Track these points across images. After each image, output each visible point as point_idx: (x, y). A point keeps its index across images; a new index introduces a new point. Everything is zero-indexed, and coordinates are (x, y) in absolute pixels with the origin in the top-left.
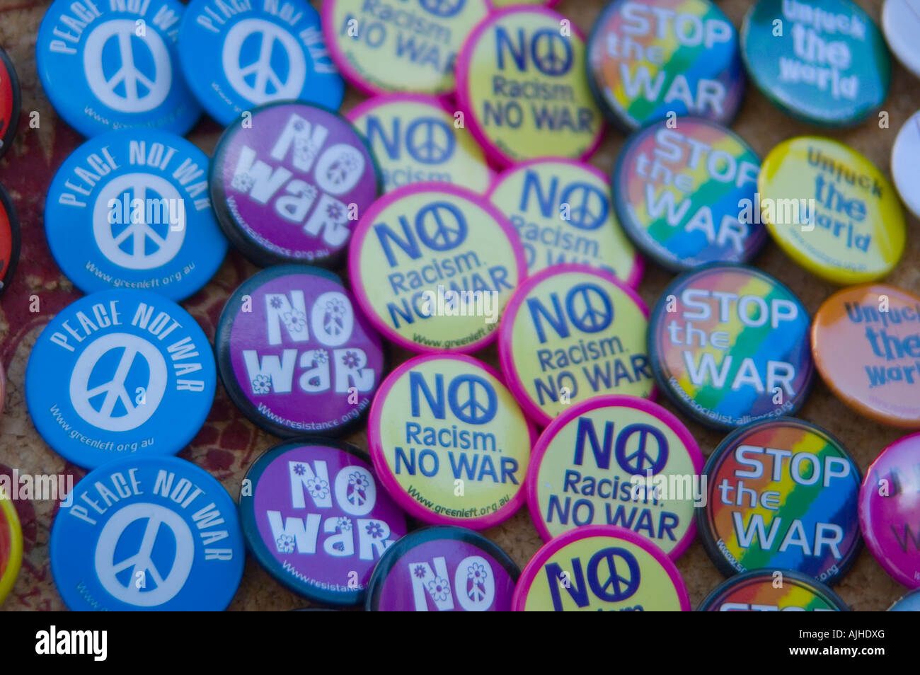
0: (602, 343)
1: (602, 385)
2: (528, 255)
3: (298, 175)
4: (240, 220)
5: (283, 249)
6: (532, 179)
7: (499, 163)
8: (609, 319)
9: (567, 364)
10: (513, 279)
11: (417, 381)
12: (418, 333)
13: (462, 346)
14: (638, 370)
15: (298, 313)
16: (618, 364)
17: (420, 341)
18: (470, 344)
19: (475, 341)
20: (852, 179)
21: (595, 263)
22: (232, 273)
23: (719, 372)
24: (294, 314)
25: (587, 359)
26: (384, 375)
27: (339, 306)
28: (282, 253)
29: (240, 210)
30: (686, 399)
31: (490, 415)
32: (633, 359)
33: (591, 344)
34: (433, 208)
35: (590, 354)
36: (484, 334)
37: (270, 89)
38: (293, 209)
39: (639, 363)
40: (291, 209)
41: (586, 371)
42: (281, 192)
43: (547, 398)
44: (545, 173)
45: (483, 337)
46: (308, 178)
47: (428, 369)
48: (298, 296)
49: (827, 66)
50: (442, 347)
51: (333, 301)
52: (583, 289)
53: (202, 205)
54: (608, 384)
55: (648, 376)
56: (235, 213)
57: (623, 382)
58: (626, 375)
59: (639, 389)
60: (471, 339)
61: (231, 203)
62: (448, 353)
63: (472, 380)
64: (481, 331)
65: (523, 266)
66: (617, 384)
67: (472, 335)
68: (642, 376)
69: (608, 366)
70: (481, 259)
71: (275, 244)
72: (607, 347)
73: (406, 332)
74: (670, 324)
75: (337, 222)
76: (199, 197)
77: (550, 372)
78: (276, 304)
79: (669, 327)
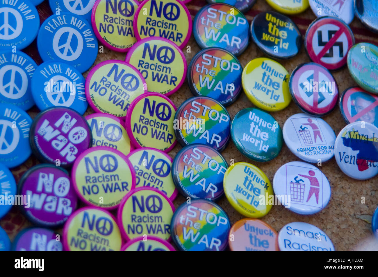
0: (155, 217)
1: (152, 232)
2: (137, 180)
3: (62, 134)
4: (38, 145)
5: (51, 158)
6: (145, 154)
7: (135, 146)
8: (160, 209)
9: (141, 222)
10: (129, 187)
11: (86, 215)
12: (91, 199)
13: (105, 207)
14: (166, 230)
15: (50, 182)
16: (159, 226)
17: (91, 201)
18: (108, 207)
19: (110, 206)
20: (258, 181)
21: (160, 189)
22: (31, 162)
23: (194, 237)
24: (49, 182)
25: (148, 221)
26: (75, 211)
27: (65, 182)
28: (50, 160)
29: (39, 141)
30: (180, 244)
31: (109, 233)
32: (165, 226)
33: (152, 217)
34: (108, 156)
35: (150, 220)
36: (114, 204)
37: (61, 101)
38: (58, 145)
39: (167, 227)
40: (57, 145)
41: (147, 226)
42: (55, 138)
43: (131, 232)
44: (151, 153)
45: (114, 206)
46: (66, 135)
47: (91, 212)
48: (52, 176)
49: (259, 139)
50: (98, 205)
51: (63, 180)
52: (153, 197)
53: (26, 136)
54: (154, 232)
55: (169, 233)
56: (37, 141)
57: (160, 233)
58: (161, 230)
59: (164, 236)
60: (110, 205)
61: (36, 138)
62: (100, 208)
63: (106, 220)
64: (113, 203)
65: (134, 184)
66: (157, 233)
67: (110, 203)
68: (167, 232)
69: (155, 226)
70: (120, 178)
71: (48, 156)
72: (157, 219)
73: (87, 197)
74: (181, 216)
75: (72, 153)
76: (26, 133)
77: (134, 223)
78: (43, 177)
79: (180, 217)
